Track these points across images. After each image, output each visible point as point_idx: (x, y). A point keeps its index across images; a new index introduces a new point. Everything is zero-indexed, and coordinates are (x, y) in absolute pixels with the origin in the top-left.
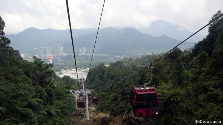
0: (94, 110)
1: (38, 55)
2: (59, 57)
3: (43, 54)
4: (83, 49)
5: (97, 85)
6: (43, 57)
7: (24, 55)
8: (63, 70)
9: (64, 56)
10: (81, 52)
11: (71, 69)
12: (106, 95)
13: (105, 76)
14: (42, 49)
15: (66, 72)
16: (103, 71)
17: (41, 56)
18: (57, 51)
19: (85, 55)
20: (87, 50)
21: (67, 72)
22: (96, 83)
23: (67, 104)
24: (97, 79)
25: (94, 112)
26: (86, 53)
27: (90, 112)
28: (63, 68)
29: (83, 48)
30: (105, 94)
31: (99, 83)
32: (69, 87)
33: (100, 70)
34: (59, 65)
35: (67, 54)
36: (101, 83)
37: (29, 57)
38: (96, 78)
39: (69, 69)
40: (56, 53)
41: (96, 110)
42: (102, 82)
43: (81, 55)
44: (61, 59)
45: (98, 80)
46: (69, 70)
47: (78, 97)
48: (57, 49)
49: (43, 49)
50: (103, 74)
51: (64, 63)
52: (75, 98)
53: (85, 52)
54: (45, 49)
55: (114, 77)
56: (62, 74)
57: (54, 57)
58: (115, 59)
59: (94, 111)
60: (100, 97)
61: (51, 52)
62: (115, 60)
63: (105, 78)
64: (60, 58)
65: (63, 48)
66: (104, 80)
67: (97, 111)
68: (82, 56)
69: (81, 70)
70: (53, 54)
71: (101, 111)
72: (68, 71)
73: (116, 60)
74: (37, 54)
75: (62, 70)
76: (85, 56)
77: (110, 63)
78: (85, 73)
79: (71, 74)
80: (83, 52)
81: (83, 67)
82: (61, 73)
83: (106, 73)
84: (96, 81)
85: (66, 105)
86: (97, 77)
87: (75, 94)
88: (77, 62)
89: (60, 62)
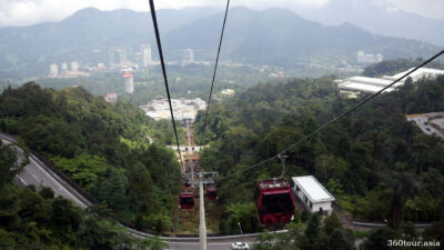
1: (104, 64)
2: (144, 68)
3: (113, 63)
4: (188, 51)
6: (113, 68)
8: (155, 101)
9: (152, 66)
10: (185, 59)
14: (111, 51)
15: (160, 105)
17: (110, 66)
18: (140, 56)
19: (191, 63)
20: (196, 55)
21: (162, 105)
26: (195, 58)
28: (154, 96)
34: (146, 87)
37: (88, 69)
40: (137, 59)
43: (185, 65)
48: (140, 52)
49: (114, 54)
51: (153, 82)
53: (192, 56)
54: (117, 53)
57: (134, 68)
58: (249, 72)
61: (129, 58)
62: (248, 74)
64: (145, 71)
65: (150, 50)
68: (188, 66)
69: (185, 100)
70: (131, 62)
72: (164, 104)
74: (102, 62)
75: (153, 102)
76: (193, 66)
80: (188, 59)
82: (152, 109)
88: (178, 79)
89: (146, 80)
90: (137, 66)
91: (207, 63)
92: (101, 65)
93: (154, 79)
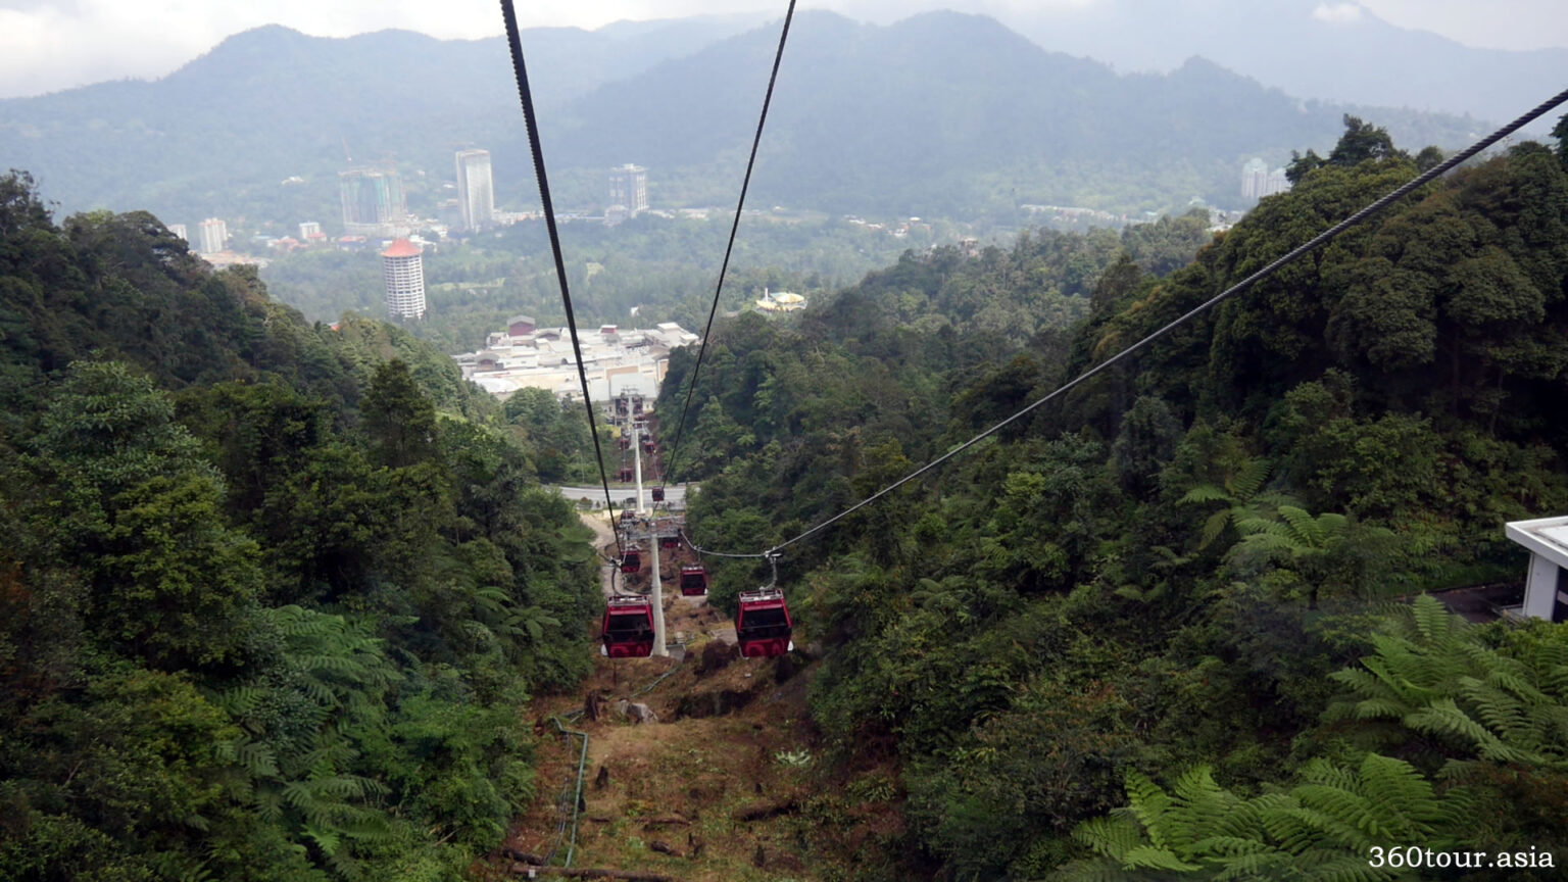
0: (698, 605)
1: (322, 224)
2: (468, 234)
3: (355, 220)
4: (628, 173)
5: (719, 454)
6: (354, 239)
7: (228, 226)
8: (504, 337)
9: (499, 227)
10: (617, 201)
11: (556, 330)
12: (755, 527)
13: (763, 398)
14: (347, 179)
15: (523, 350)
16: (756, 370)
17: (342, 231)
18: (454, 193)
19: (641, 215)
20: (655, 184)
21: (531, 351)
22: (715, 443)
23: (572, 593)
24: (720, 419)
25: (696, 616)
26: (654, 199)
27: (676, 619)
28: (499, 323)
29: (631, 167)
30: (755, 521)
31: (734, 439)
32: (556, 469)
33: (738, 354)
34: (474, 298)
35: (522, 216)
36: (741, 440)
37: (264, 243)
38: (714, 412)
39: (538, 332)
40: (441, 205)
41: (703, 605)
42: (750, 438)
43: (619, 219)
44: (479, 252)
45: (725, 423)
46: (542, 336)
47: (611, 532)
48: (454, 179)
49: (356, 185)
50: (753, 382)
51: (500, 282)
52: (592, 535)
53: (642, 192)
54: (368, 183)
55: (805, 421)
56: (500, 367)
57: (433, 237)
58: (852, 241)
59: (693, 612)
60: (727, 537)
61: (414, 202)
62: (850, 247)
63: (766, 409)
64: (473, 244)
65: (489, 169)
66: (759, 420)
67: (710, 613)
68: (629, 225)
69: (621, 333)
70: (422, 218)
71: (724, 615)
72: (535, 345)
73: (858, 248)
74: (313, 220)
75: (494, 341)
76: (644, 223)
77: (812, 283)
78: (650, 358)
79: (556, 366)
80: (629, 201)
81: (634, 310)
82: (489, 364)
83: (770, 380)
84: (710, 426)
85: (568, 597)
86: (717, 406)
87: (594, 508)
88: (593, 269)
89: (476, 276)
90: (441, 231)
91: (700, 215)
92: (309, 230)
93: (504, 270)
